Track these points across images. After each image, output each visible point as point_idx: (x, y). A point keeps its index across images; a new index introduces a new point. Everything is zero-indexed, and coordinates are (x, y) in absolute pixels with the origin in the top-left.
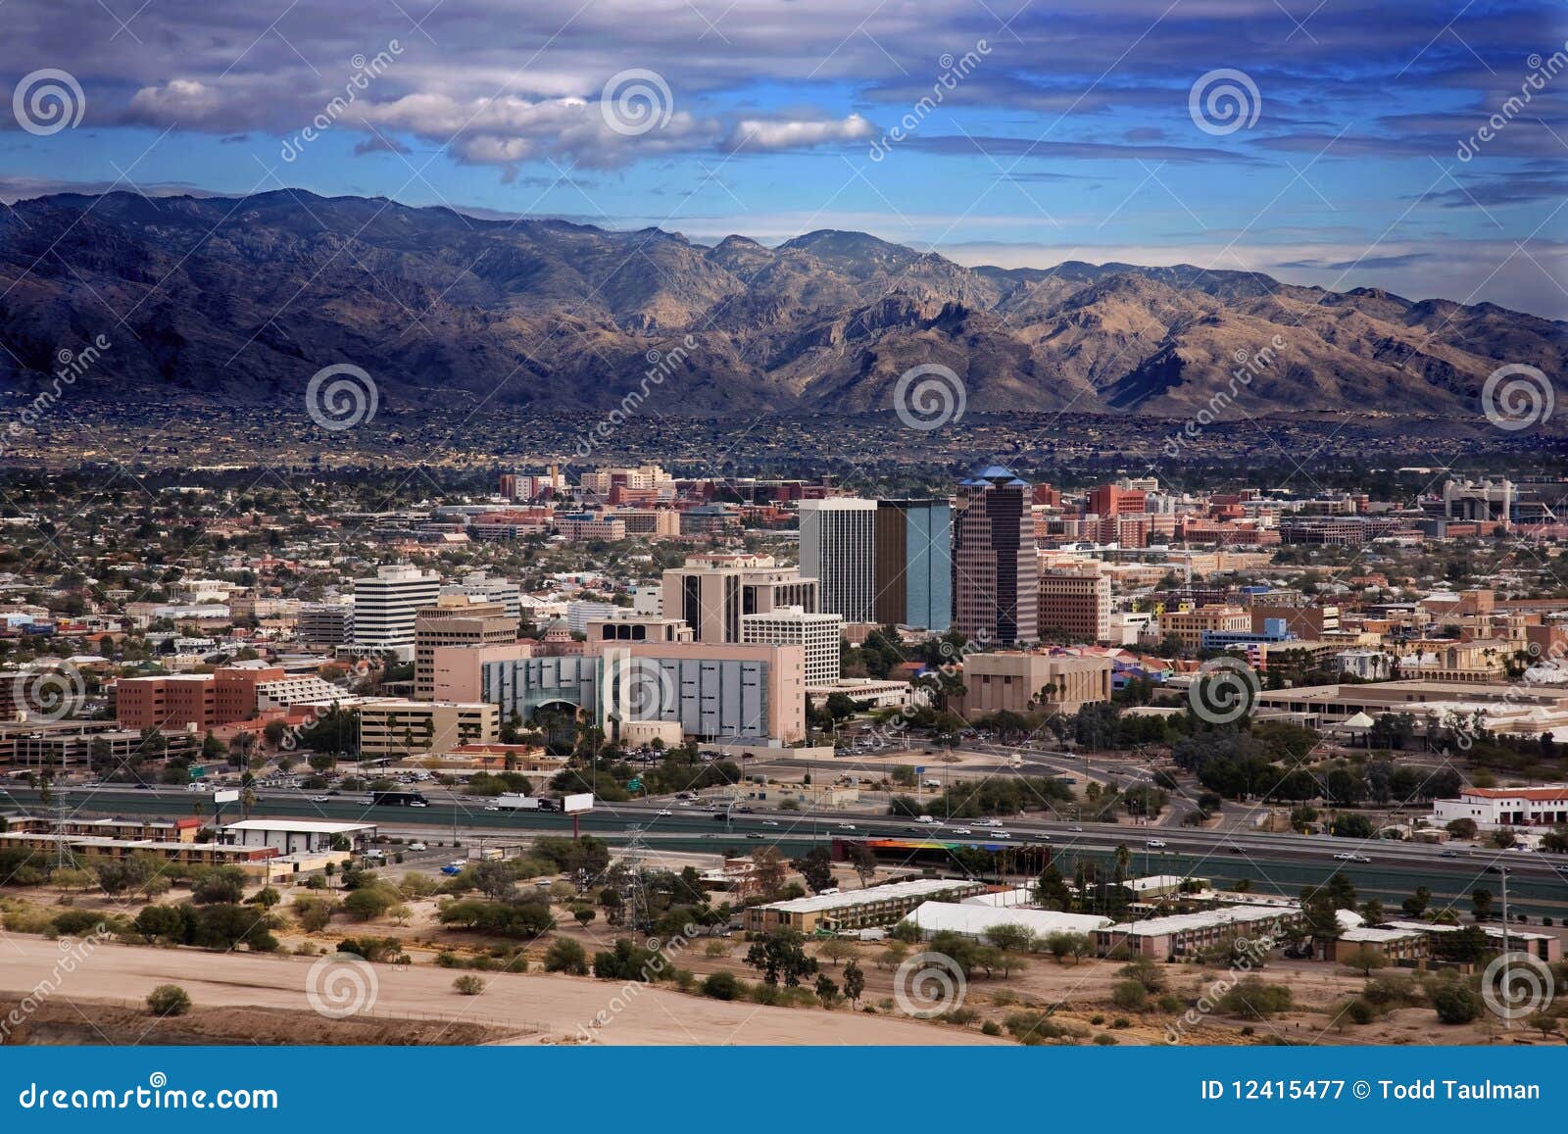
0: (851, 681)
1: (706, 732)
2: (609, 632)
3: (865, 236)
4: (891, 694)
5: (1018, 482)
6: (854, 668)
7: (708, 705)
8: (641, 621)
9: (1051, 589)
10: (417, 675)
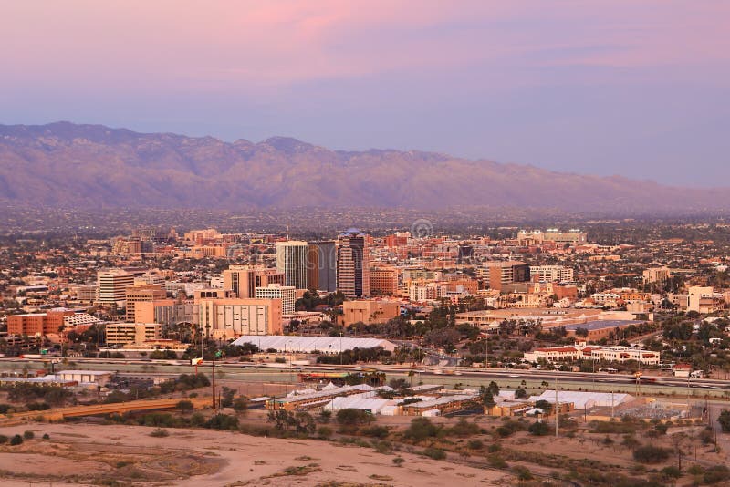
0: (300, 312)
1: (243, 333)
2: (203, 295)
3: (292, 139)
4: (315, 317)
5: (362, 235)
6: (299, 308)
7: (244, 322)
8: (215, 291)
9: (376, 275)
10: (127, 312)
